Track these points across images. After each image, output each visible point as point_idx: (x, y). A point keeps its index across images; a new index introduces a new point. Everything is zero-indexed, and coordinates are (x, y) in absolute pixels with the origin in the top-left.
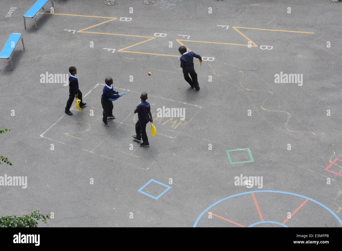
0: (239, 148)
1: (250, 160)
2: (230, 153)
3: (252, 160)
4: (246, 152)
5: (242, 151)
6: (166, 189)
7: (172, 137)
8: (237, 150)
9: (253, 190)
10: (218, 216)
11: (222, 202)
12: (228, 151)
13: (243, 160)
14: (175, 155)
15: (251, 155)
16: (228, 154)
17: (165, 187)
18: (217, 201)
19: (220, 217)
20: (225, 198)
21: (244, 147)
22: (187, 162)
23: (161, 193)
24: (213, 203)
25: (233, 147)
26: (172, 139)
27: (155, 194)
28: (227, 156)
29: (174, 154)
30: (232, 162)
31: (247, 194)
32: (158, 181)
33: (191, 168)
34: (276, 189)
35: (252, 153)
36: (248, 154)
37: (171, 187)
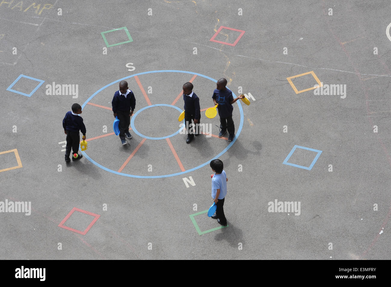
0: (114, 28)
1: (128, 40)
2: (105, 34)
3: (131, 40)
4: (123, 31)
5: (118, 31)
6: (39, 84)
7: (37, 25)
8: (112, 31)
9: (136, 73)
10: (101, 106)
11: (104, 90)
12: (102, 33)
13: (121, 41)
14: (44, 45)
15: (128, 34)
16: (104, 37)
17: (38, 82)
18: (98, 90)
19: (103, 107)
20: (107, 85)
21: (120, 27)
22: (59, 51)
23: (33, 89)
24: (93, 93)
25: (108, 28)
26: (37, 27)
27: (27, 91)
28: (102, 39)
29: (42, 43)
30: (109, 45)
31: (130, 78)
32: (28, 76)
33: (64, 57)
34: (160, 68)
35: (129, 32)
36: (126, 33)
37: (44, 81)
